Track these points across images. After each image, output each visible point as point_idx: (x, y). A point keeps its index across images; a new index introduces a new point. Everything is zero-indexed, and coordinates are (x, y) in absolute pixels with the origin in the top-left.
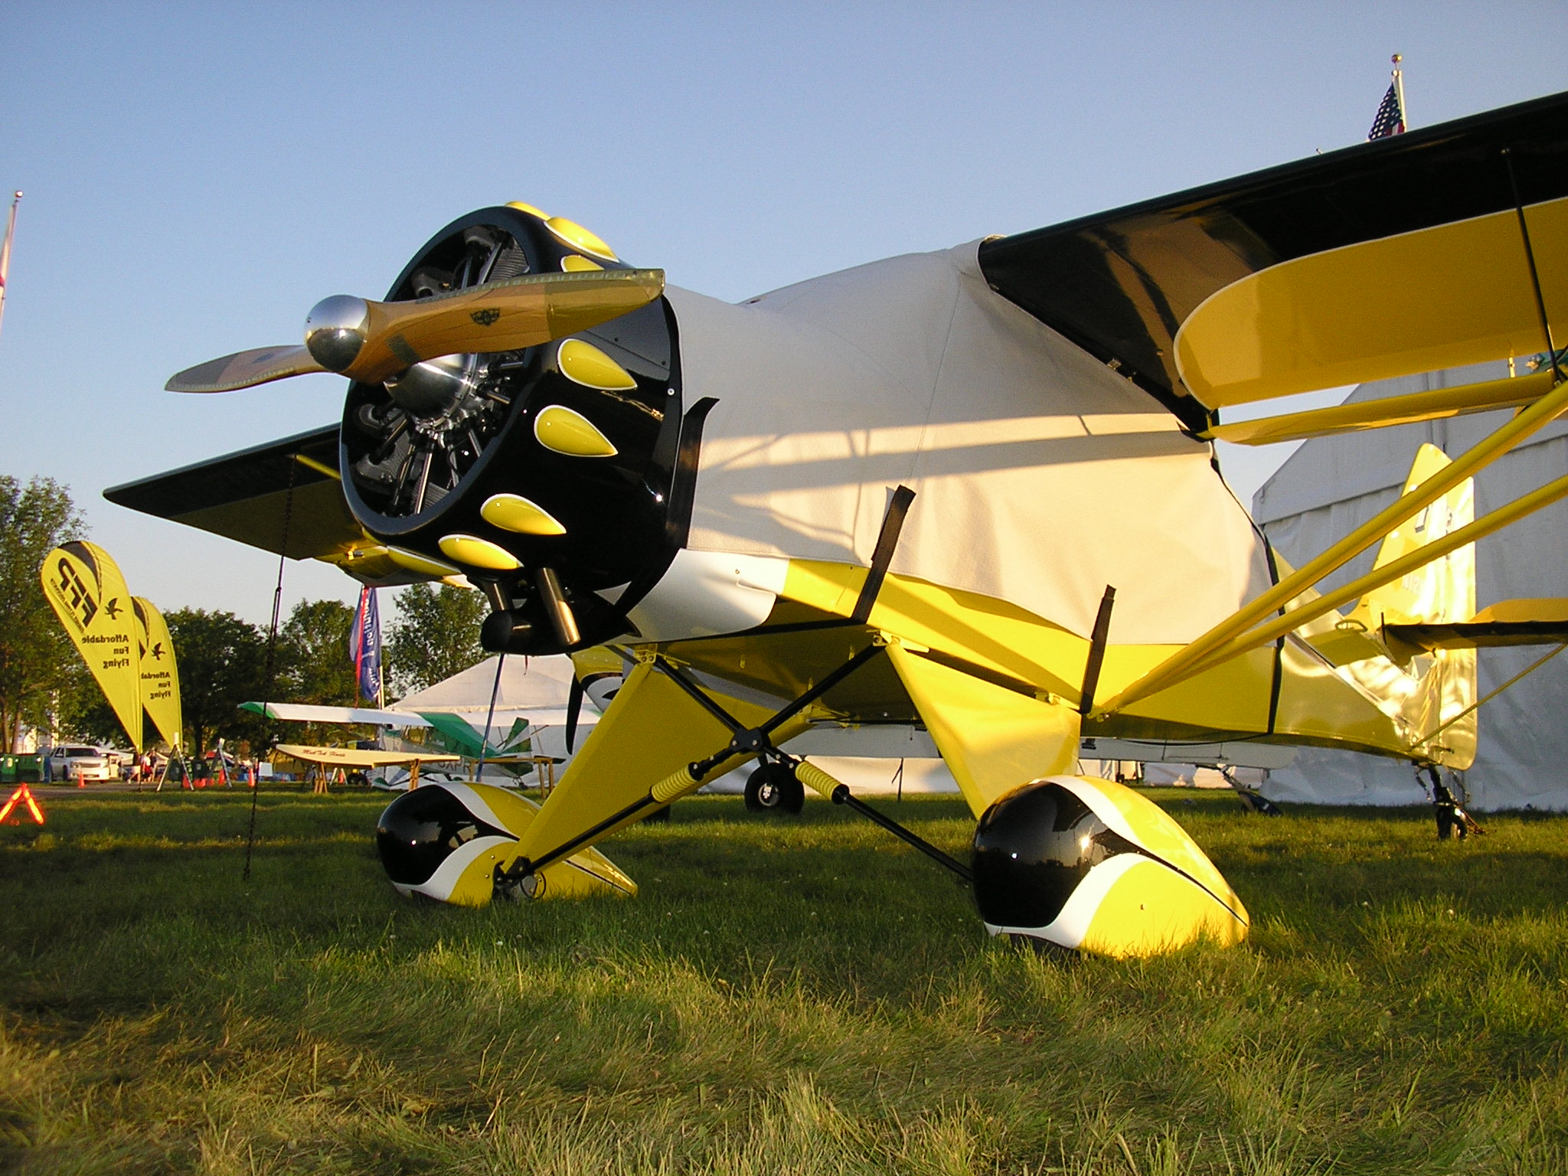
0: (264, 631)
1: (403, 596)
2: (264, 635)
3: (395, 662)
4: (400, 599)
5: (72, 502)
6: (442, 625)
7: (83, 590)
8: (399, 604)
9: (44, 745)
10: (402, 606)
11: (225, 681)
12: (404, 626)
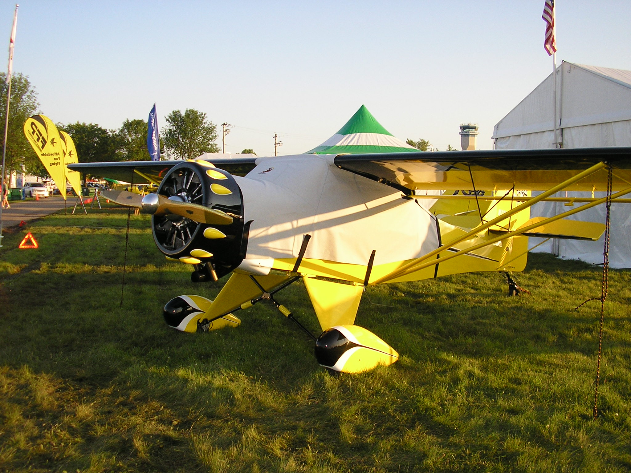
0: (111, 132)
1: (169, 116)
2: (111, 134)
3: (166, 144)
4: (168, 118)
5: (30, 83)
6: (185, 129)
7: (41, 135)
8: (167, 120)
9: (19, 178)
10: (169, 121)
11: (95, 153)
12: (169, 129)
